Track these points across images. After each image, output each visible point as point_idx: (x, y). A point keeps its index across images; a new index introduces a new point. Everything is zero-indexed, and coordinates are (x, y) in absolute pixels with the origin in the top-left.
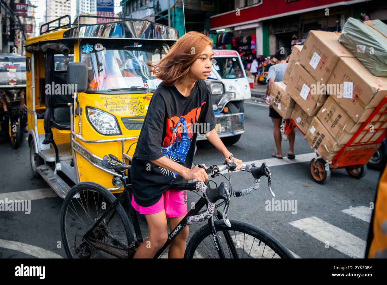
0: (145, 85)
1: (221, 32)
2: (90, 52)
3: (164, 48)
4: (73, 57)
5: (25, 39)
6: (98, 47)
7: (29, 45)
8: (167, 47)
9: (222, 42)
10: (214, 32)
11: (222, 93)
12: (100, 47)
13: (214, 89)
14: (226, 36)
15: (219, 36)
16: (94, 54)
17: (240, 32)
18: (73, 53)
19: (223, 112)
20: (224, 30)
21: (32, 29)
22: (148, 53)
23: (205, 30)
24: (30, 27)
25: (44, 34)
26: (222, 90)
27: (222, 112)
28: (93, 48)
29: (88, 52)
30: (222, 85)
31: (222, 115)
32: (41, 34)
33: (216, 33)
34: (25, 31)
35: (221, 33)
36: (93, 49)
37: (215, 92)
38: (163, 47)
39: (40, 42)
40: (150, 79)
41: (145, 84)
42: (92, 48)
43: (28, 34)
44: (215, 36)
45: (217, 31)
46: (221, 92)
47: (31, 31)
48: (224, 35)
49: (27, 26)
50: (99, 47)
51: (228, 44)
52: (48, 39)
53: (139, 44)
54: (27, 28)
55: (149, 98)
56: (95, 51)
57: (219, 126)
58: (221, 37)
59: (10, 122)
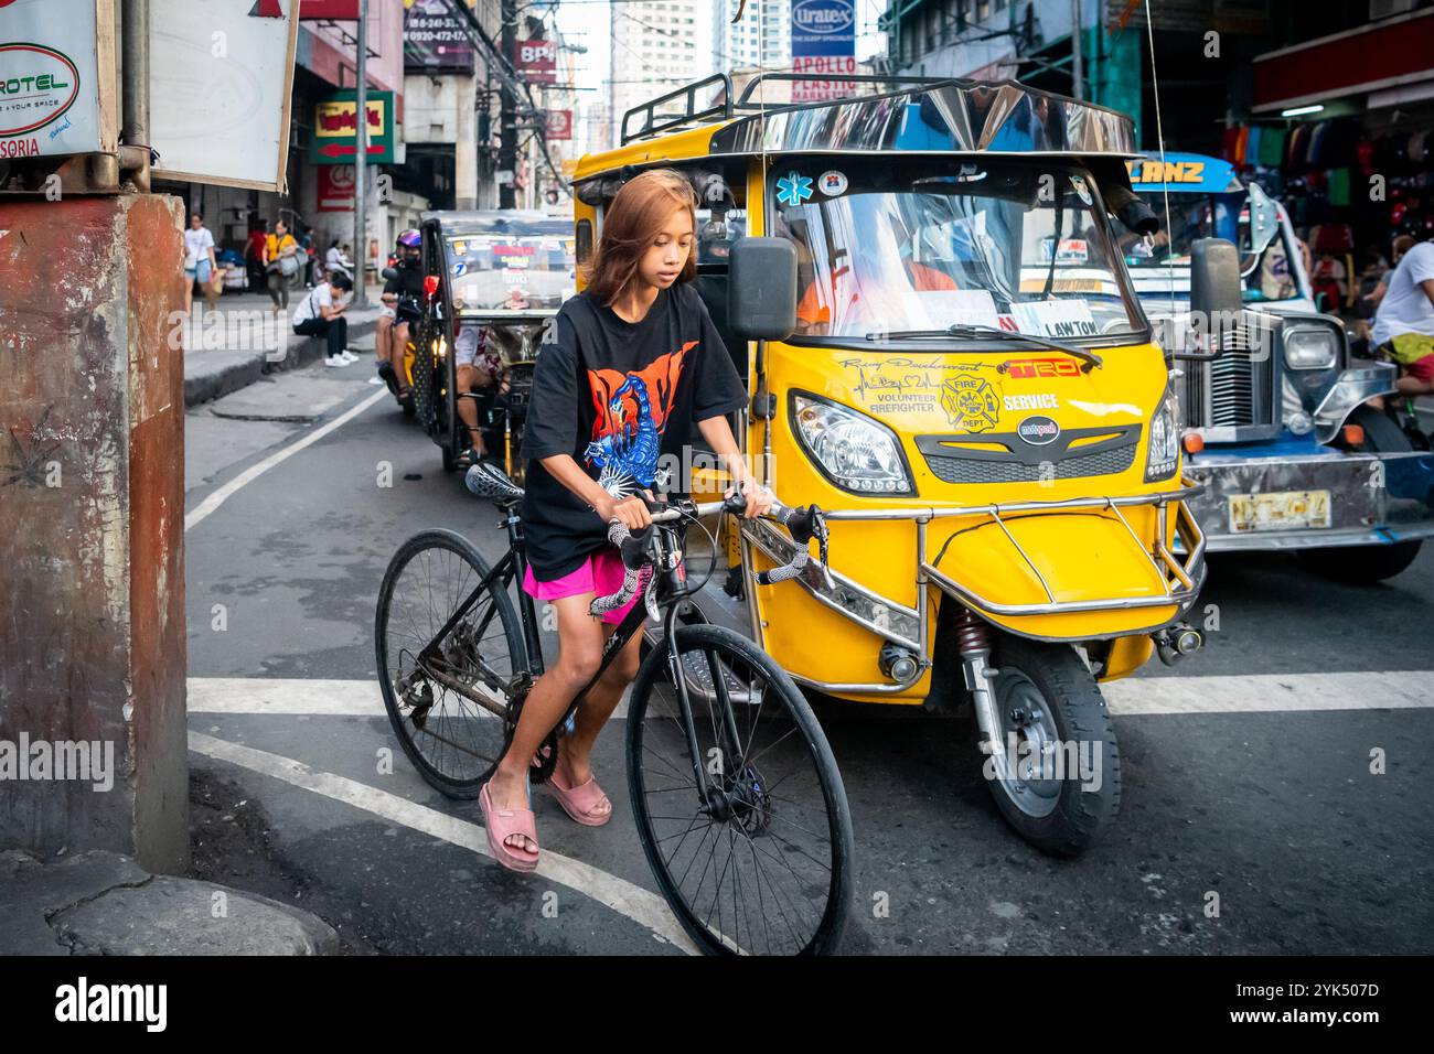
0: (1001, 320)
1: (1303, 116)
2: (803, 201)
3: (1075, 184)
4: (742, 221)
6: (829, 185)
7: (588, 180)
8: (1087, 183)
9: (1309, 158)
10: (1273, 121)
11: (1332, 364)
12: (837, 184)
13: (1296, 346)
14: (1323, 133)
15: (1296, 133)
16: (816, 207)
18: (742, 205)
19: (1341, 444)
20: (1319, 108)
21: (568, 128)
22: (1005, 203)
23: (1229, 113)
24: (563, 117)
25: (637, 142)
26: (1331, 352)
27: (1329, 445)
28: (814, 185)
29: (795, 200)
30: (1332, 330)
31: (1333, 457)
32: (625, 140)
33: (1282, 124)
34: (548, 134)
35: (1306, 122)
36: (812, 191)
37: (1301, 360)
38: (1072, 179)
39: (627, 168)
41: (1004, 316)
42: (809, 186)
43: (557, 143)
44: (1275, 138)
45: (1286, 114)
46: (1329, 361)
47: (567, 133)
48: (1317, 129)
49: (555, 115)
50: (833, 183)
51: (1335, 166)
52: (655, 157)
53: (978, 173)
54: (555, 122)
55: (1019, 368)
56: (819, 198)
57: (1322, 501)
58: (1305, 138)
59: (508, 430)
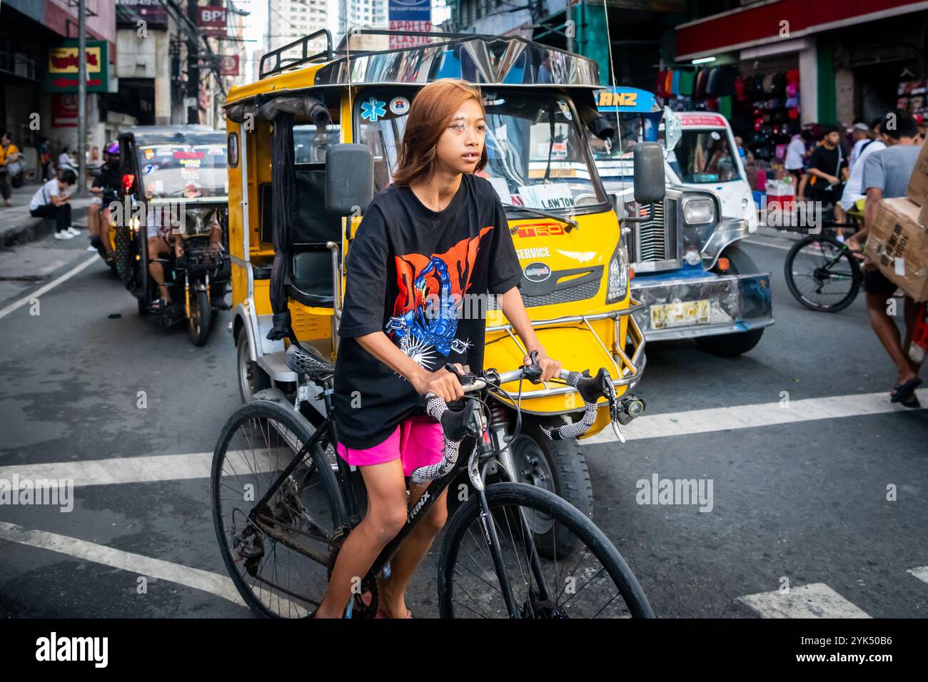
0: (513, 199)
1: (704, 64)
2: (380, 118)
3: (561, 106)
4: (338, 131)
5: (223, 91)
6: (397, 107)
7: (234, 104)
8: (569, 105)
9: (708, 90)
10: (687, 67)
11: (711, 220)
12: (402, 106)
13: (690, 209)
14: (716, 75)
15: (700, 74)
16: (388, 122)
17: (756, 63)
18: (337, 122)
19: (716, 270)
20: (713, 59)
21: (236, 68)
22: (519, 120)
23: (662, 61)
24: (233, 61)
25: (270, 77)
26: (711, 213)
27: (711, 271)
28: (387, 107)
29: (374, 118)
30: (711, 199)
31: (713, 279)
32: (262, 76)
33: (692, 69)
34: (222, 72)
35: (706, 67)
36: (385, 111)
37: (693, 218)
38: (559, 103)
39: (259, 96)
40: (525, 185)
41: (515, 195)
42: (383, 108)
43: (230, 78)
44: (688, 77)
45: (694, 62)
46: (709, 219)
47: (235, 72)
48: (713, 72)
49: (227, 59)
50: (400, 105)
51: (723, 95)
52: (280, 88)
53: (497, 99)
54: (227, 64)
55: (524, 231)
56: (390, 116)
57: (706, 307)
58: (705, 77)
59: (187, 284)
